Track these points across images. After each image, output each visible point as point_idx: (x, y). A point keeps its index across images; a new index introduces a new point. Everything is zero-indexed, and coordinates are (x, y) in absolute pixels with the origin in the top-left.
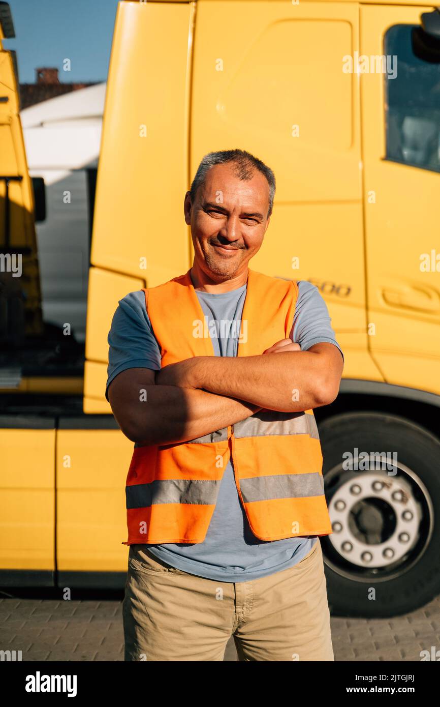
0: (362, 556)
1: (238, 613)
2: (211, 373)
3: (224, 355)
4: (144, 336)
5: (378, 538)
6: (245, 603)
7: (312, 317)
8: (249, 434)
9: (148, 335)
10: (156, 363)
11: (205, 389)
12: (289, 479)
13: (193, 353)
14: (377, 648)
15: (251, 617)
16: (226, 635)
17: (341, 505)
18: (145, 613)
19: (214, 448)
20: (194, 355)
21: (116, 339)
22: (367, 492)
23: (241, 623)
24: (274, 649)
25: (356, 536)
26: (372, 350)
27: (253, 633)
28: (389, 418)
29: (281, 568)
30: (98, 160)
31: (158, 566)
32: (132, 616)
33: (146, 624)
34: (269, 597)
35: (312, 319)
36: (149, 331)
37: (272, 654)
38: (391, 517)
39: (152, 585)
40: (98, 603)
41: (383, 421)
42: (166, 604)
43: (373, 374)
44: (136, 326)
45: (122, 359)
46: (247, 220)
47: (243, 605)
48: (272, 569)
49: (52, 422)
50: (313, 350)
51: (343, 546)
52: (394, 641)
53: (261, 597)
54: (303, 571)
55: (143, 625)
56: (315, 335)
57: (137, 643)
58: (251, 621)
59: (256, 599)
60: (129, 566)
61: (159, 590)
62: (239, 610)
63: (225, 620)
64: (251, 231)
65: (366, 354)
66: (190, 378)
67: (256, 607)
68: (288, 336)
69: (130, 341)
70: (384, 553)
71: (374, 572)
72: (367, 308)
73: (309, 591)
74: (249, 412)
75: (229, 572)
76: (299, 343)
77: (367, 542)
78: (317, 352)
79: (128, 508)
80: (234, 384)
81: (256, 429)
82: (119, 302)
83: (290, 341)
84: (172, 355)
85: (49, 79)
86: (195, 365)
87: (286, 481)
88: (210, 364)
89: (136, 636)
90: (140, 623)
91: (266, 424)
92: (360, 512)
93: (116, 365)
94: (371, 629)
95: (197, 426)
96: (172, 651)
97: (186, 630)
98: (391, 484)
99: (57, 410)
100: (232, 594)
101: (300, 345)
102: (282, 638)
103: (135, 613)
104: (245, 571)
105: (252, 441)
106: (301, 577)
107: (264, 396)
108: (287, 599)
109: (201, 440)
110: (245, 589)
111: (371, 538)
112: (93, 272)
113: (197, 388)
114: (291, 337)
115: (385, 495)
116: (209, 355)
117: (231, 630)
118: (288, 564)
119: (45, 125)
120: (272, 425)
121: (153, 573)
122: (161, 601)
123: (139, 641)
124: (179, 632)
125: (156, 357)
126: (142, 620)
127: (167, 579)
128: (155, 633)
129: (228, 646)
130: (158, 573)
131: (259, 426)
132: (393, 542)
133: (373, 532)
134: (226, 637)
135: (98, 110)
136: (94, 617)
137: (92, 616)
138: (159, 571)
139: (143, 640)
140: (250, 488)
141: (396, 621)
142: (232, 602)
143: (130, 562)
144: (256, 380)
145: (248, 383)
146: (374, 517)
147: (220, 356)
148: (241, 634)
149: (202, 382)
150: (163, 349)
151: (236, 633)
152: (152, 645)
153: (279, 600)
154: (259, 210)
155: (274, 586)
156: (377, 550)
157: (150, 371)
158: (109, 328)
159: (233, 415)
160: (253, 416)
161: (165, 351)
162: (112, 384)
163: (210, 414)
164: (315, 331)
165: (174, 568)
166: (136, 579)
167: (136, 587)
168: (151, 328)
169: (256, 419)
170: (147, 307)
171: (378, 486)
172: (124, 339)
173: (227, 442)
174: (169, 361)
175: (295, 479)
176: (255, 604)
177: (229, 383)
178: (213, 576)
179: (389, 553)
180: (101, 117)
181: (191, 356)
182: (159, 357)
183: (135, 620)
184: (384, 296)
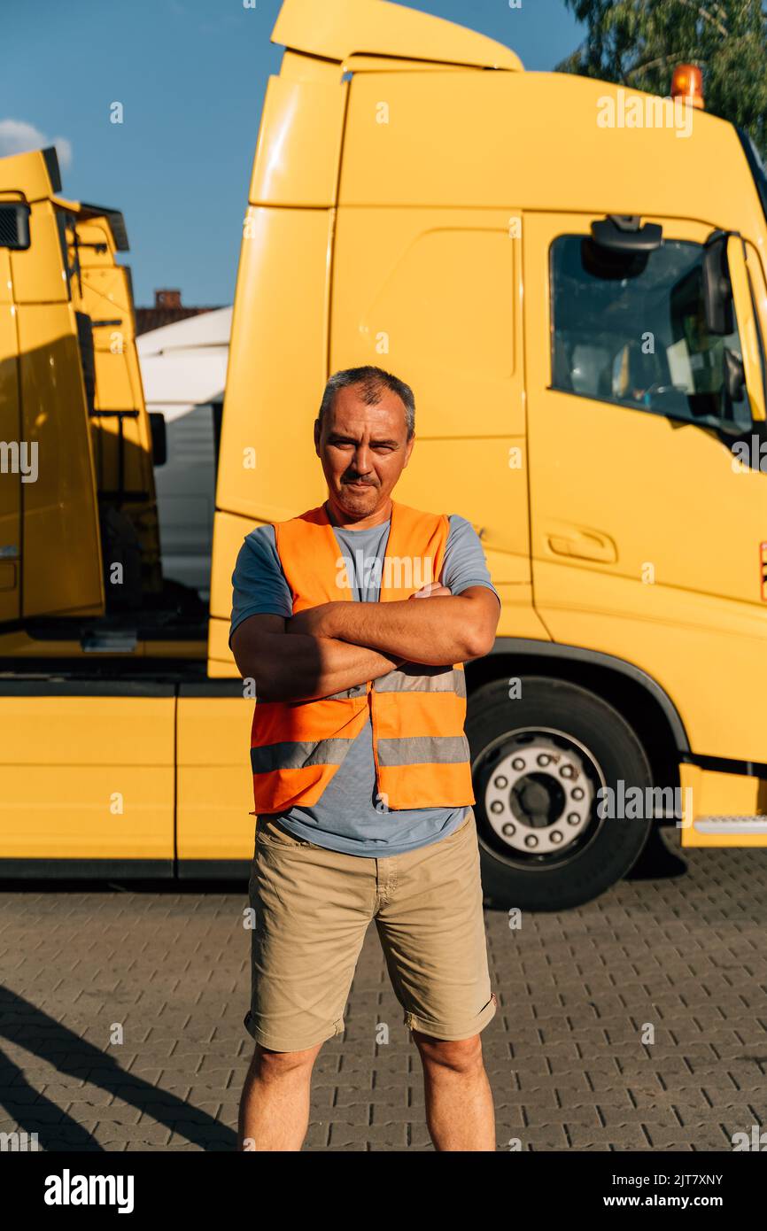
0: (526, 841)
1: (381, 893)
2: (348, 620)
3: (364, 599)
4: (273, 577)
5: (545, 820)
6: (389, 882)
7: (464, 556)
8: (391, 688)
9: (277, 576)
10: (287, 609)
11: (343, 638)
12: (432, 742)
13: (328, 598)
14: (543, 945)
15: (396, 898)
16: (365, 917)
17: (502, 782)
18: (274, 894)
19: (351, 704)
20: (329, 599)
21: (242, 580)
22: (532, 767)
23: (383, 905)
24: (420, 934)
25: (518, 818)
26: (537, 604)
27: (396, 915)
28: (557, 682)
29: (431, 840)
30: (223, 394)
31: (289, 840)
32: (260, 897)
33: (275, 906)
34: (416, 875)
35: (465, 559)
36: (279, 572)
37: (418, 939)
38: (559, 796)
39: (282, 861)
40: (224, 897)
41: (550, 685)
42: (299, 883)
43: (538, 632)
44: (265, 567)
45: (247, 604)
46: (380, 449)
47: (386, 884)
48: (419, 843)
49: (172, 688)
50: (466, 594)
51: (504, 829)
52: (563, 937)
53: (407, 874)
54: (455, 845)
55: (273, 908)
56: (466, 578)
57: (266, 928)
58: (395, 902)
59: (401, 877)
60: (256, 841)
61: (291, 868)
62: (381, 889)
63: (365, 900)
64: (384, 460)
65: (531, 610)
66: (325, 626)
67: (400, 886)
68: (437, 579)
69: (258, 583)
70: (551, 838)
71: (541, 858)
72: (531, 558)
73: (460, 868)
74: (392, 665)
75: (369, 846)
76: (449, 586)
77: (532, 825)
78: (470, 597)
79: (254, 773)
80: (375, 633)
81: (399, 683)
82: (245, 538)
83: (439, 585)
84: (305, 601)
85: (169, 303)
86: (330, 612)
87: (429, 743)
88: (348, 610)
89: (265, 920)
90: (269, 905)
91: (410, 680)
92: (524, 789)
93: (240, 610)
94: (536, 925)
95: (332, 681)
96: (306, 937)
97: (321, 913)
98: (559, 758)
99: (177, 676)
100: (373, 872)
101: (451, 590)
102: (429, 921)
103: (263, 894)
104: (389, 845)
105: (395, 696)
106: (451, 852)
107: (409, 646)
108: (437, 877)
109: (337, 696)
110: (388, 865)
111: (536, 820)
112: (219, 516)
113: (333, 638)
114: (440, 580)
115: (552, 770)
116: (347, 600)
117: (372, 912)
118: (438, 837)
119: (165, 354)
120: (418, 679)
121: (284, 848)
122: (293, 879)
123: (268, 925)
124: (313, 915)
125: (286, 602)
126: (272, 902)
127: (299, 855)
128: (286, 917)
129: (368, 931)
130: (289, 848)
131: (403, 680)
132: (561, 824)
133: (539, 813)
134: (366, 921)
135: (226, 339)
136: (219, 913)
137: (216, 912)
138: (290, 845)
139: (272, 924)
140: (389, 749)
141: (564, 915)
142: (373, 881)
143: (257, 836)
144: (399, 629)
145: (392, 633)
146: (540, 796)
147: (359, 600)
148: (384, 917)
149: (339, 630)
150: (295, 593)
151: (377, 916)
152: (283, 930)
153: (427, 879)
154: (393, 436)
155: (422, 862)
156: (543, 834)
157: (280, 618)
158: (233, 567)
159: (374, 668)
160: (397, 670)
161: (297, 596)
162: (237, 631)
163: (348, 668)
164: (468, 572)
165: (307, 842)
166: (264, 855)
167: (265, 865)
168: (282, 568)
169: (399, 673)
170: (276, 545)
171: (545, 760)
172: (251, 581)
173: (367, 697)
174: (301, 607)
175: (439, 742)
176: (400, 882)
177: (369, 632)
178: (351, 851)
179: (557, 837)
180: (227, 345)
181: (326, 601)
182: (290, 602)
183: (264, 903)
184: (550, 543)
